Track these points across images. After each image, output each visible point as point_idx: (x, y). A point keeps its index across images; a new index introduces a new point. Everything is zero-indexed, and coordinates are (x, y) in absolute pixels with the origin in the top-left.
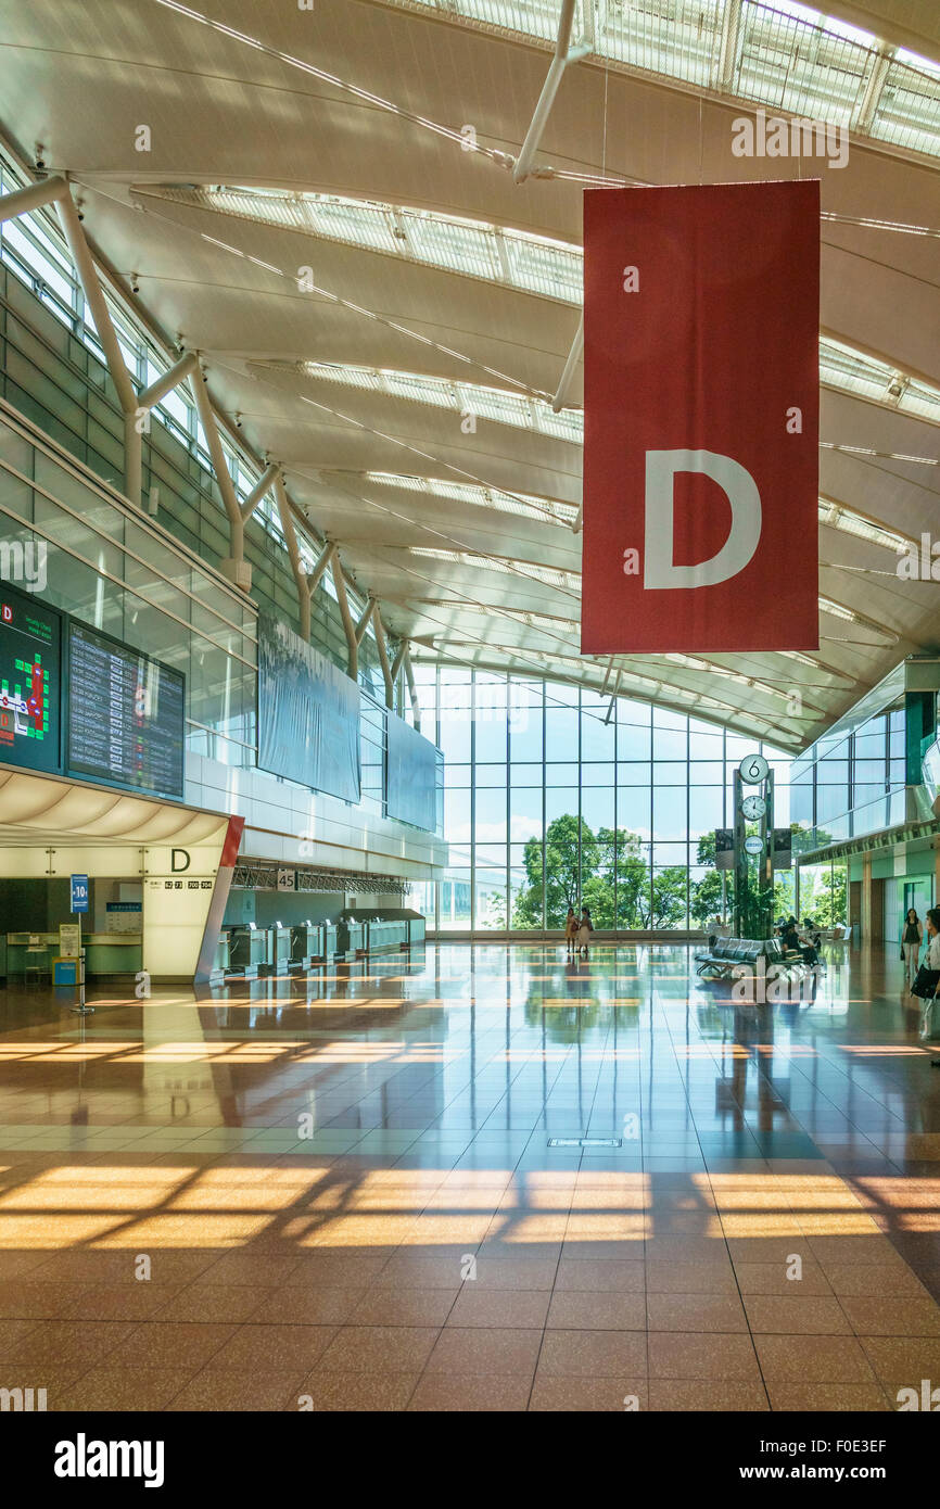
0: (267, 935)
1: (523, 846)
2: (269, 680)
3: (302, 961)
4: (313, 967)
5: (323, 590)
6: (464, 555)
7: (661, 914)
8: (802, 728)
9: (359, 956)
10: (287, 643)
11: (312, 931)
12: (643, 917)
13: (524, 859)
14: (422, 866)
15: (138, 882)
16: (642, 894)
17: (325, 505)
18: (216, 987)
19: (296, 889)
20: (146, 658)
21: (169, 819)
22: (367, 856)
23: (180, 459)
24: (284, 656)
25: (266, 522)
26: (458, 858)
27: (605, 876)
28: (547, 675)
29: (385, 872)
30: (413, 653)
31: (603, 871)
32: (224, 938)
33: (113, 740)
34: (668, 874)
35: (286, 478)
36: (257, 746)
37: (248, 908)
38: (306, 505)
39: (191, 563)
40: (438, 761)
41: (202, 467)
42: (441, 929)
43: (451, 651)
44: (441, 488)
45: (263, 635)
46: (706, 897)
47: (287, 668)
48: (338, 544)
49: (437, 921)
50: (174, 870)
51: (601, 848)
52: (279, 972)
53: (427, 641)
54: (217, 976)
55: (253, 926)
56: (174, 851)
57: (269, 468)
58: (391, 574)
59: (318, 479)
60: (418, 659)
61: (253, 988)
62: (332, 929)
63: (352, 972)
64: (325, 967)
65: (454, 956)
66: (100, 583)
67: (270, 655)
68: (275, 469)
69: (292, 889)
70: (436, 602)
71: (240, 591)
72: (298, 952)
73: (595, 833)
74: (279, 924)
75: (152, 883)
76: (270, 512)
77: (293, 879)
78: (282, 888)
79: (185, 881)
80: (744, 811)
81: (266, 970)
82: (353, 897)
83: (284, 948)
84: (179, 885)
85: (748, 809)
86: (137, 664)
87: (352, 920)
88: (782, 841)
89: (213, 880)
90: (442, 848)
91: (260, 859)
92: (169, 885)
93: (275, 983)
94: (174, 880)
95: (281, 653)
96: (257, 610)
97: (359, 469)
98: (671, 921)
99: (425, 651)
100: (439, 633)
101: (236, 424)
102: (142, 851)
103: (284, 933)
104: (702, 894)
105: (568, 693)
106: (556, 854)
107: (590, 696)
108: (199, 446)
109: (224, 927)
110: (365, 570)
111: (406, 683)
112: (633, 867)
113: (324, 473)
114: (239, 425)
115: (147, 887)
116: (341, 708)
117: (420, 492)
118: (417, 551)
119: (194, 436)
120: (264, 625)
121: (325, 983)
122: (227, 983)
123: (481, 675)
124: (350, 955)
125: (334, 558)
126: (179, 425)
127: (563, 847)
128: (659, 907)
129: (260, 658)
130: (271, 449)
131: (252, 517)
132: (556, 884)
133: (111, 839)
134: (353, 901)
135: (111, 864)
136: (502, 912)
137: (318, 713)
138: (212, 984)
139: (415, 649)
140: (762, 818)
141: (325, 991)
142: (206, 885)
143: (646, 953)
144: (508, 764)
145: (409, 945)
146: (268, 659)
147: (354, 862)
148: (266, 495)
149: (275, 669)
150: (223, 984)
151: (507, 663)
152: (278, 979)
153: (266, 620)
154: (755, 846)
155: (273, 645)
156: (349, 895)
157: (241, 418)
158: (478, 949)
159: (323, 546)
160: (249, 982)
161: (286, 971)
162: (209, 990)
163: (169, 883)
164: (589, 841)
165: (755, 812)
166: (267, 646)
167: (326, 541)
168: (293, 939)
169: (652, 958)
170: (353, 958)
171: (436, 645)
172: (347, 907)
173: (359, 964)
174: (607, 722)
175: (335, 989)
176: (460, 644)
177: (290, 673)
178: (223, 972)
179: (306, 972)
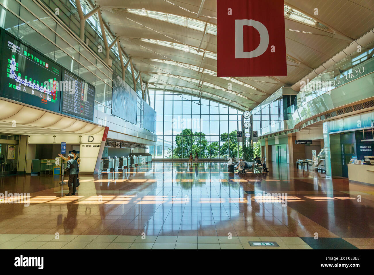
0: (113, 160)
1: (175, 136)
2: (115, 91)
3: (121, 167)
4: (124, 169)
5: (127, 70)
6: (164, 61)
7: (211, 154)
8: (249, 106)
9: (136, 165)
10: (120, 81)
11: (124, 159)
12: (207, 155)
13: (176, 140)
14: (151, 141)
15: (78, 145)
16: (206, 149)
17: (129, 47)
18: (99, 175)
19: (121, 147)
20: (85, 81)
21: (89, 127)
22: (138, 138)
23: (93, 34)
24: (119, 85)
25: (114, 52)
26: (160, 140)
27: (196, 144)
28: (183, 93)
29: (142, 143)
30: (149, 87)
31: (196, 143)
32: (102, 161)
33: (75, 104)
34: (214, 144)
35: (120, 40)
36: (112, 108)
37: (106, 152)
38: (125, 48)
39: (97, 58)
40: (155, 114)
41: (99, 36)
42: (155, 158)
43: (159, 86)
44: (160, 43)
45: (114, 79)
46: (223, 150)
47: (120, 88)
48: (132, 58)
49: (154, 156)
50: (89, 142)
51: (195, 137)
52: (116, 170)
53: (153, 83)
54: (100, 172)
55: (109, 157)
56: (89, 136)
57: (116, 37)
58: (146, 65)
59: (128, 40)
60: (150, 88)
61: (109, 175)
62: (129, 158)
63: (134, 170)
64: (127, 169)
65: (158, 166)
66: (72, 61)
67: (116, 84)
68: (117, 38)
69: (119, 147)
70: (156, 73)
71: (109, 67)
72: (121, 165)
73: (194, 133)
74: (116, 157)
75: (83, 145)
76: (115, 49)
77: (120, 144)
78: (117, 147)
79: (92, 145)
80: (245, 126)
81: (113, 170)
82: (133, 149)
83: (117, 164)
84: (90, 146)
85: (246, 126)
86: (82, 83)
87: (134, 156)
88: (255, 134)
89: (100, 145)
90: (155, 137)
91: (111, 139)
92: (87, 146)
93: (115, 174)
94: (89, 145)
95: (118, 84)
96: (113, 72)
97: (139, 38)
98: (214, 156)
99: (152, 86)
100: (156, 82)
101: (108, 25)
102: (80, 136)
103: (117, 159)
104: (222, 149)
105: (188, 97)
106: (184, 138)
107: (194, 98)
108: (98, 31)
109: (102, 158)
110: (139, 64)
111: (147, 94)
112: (204, 142)
113: (130, 39)
114: (109, 26)
115: (81, 146)
116: (132, 99)
117: (154, 44)
118: (152, 60)
119: (97, 28)
120: (114, 76)
121: (127, 174)
122: (102, 174)
123: (166, 93)
124: (134, 165)
125: (131, 61)
126: (94, 25)
127: (186, 137)
128: (211, 153)
129: (113, 85)
130: (116, 33)
131: (111, 50)
132: (184, 146)
133: (72, 133)
134: (133, 151)
135: (71, 140)
136: (171, 154)
137: (127, 100)
138: (98, 174)
139: (150, 86)
140: (250, 128)
141: (127, 176)
142: (98, 146)
143: (207, 165)
144: (173, 115)
145: (148, 162)
146: (115, 86)
147: (134, 140)
148: (114, 45)
149: (117, 88)
150: (101, 174)
151: (173, 89)
152: (116, 173)
153: (115, 75)
154: (248, 136)
155: (116, 82)
156: (132, 149)
157: (109, 24)
158: (165, 164)
159: (128, 59)
160: (108, 174)
161: (117, 170)
162: (97, 176)
163: (87, 145)
164: (192, 135)
165: (248, 126)
166: (115, 82)
167: (129, 57)
168: (119, 161)
169: (209, 166)
170: (134, 166)
171: (155, 84)
172: (131, 152)
173: (136, 168)
174: (199, 104)
175: (129, 175)
176: (161, 84)
177: (120, 89)
178: (101, 171)
179: (123, 170)
